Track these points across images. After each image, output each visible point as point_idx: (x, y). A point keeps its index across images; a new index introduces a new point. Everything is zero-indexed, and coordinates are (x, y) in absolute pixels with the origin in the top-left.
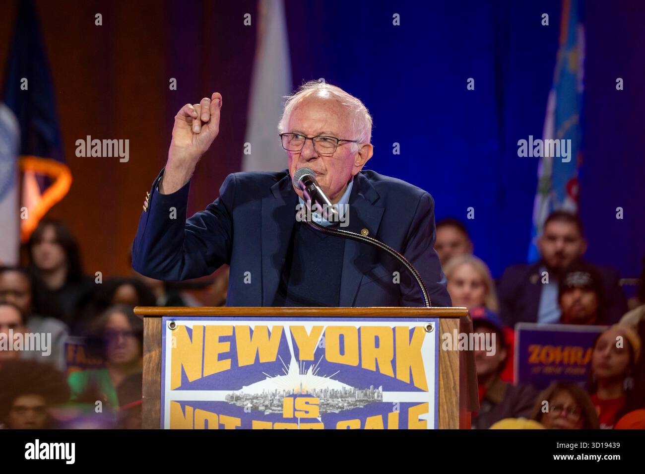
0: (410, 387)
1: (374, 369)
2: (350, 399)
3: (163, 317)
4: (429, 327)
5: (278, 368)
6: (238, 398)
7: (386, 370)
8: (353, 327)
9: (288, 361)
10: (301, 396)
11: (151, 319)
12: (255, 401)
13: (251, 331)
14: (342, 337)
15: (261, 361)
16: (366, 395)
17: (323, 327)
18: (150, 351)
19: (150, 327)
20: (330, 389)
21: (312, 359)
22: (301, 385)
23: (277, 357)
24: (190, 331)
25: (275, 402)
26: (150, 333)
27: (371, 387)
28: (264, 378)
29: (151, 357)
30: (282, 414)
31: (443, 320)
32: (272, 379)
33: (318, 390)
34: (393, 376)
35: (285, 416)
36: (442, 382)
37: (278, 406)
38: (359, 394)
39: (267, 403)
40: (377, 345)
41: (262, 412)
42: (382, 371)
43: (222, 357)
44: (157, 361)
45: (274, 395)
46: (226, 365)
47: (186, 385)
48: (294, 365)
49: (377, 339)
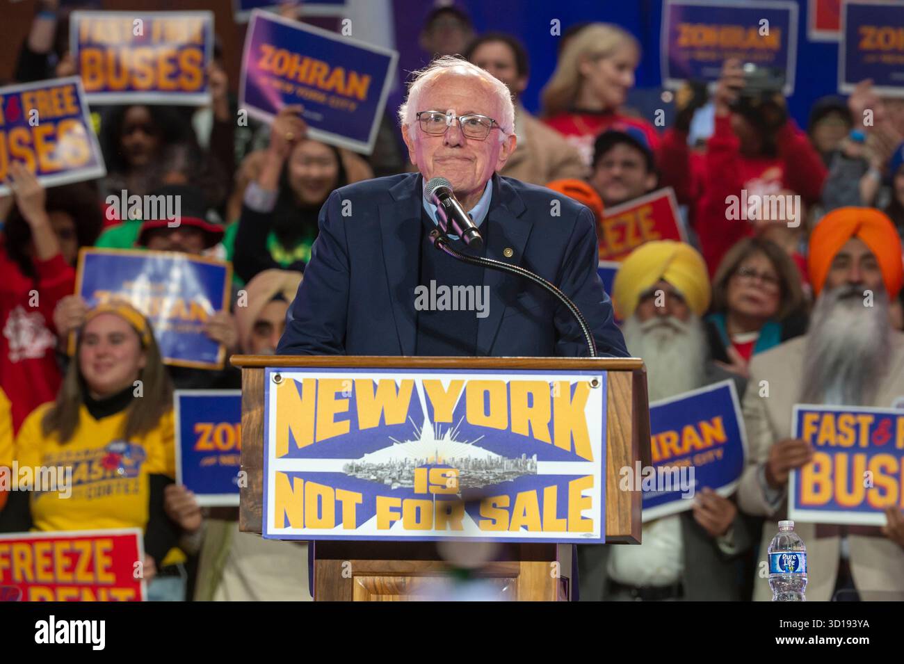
0: (571, 456)
1: (527, 434)
2: (497, 471)
3: (266, 369)
4: (595, 382)
5: (407, 432)
6: (358, 469)
7: (542, 435)
8: (501, 382)
9: (420, 423)
10: (437, 466)
11: (251, 371)
12: (379, 472)
13: (375, 386)
14: (487, 394)
15: (388, 422)
16: (516, 465)
17: (463, 381)
18: (249, 410)
19: (251, 380)
20: (473, 458)
21: (450, 420)
22: (437, 452)
23: (407, 418)
24: (299, 386)
25: (405, 474)
26: (250, 388)
27: (524, 456)
28: (390, 444)
29: (250, 418)
30: (413, 489)
31: (612, 373)
32: (401, 445)
33: (457, 459)
34: (549, 442)
35: (416, 491)
36: (610, 450)
37: (408, 479)
38: (508, 464)
39: (394, 474)
40: (530, 405)
41: (389, 486)
42: (536, 436)
43: (338, 417)
44: (258, 422)
45: (403, 465)
46: (344, 427)
47: (294, 451)
48: (427, 428)
49: (530, 396)
